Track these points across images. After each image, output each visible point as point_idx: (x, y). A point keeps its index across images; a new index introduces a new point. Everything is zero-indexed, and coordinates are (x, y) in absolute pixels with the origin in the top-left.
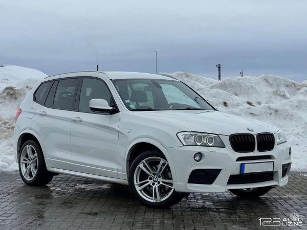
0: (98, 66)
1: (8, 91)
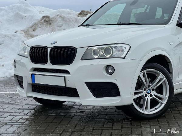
1: (44, 19)
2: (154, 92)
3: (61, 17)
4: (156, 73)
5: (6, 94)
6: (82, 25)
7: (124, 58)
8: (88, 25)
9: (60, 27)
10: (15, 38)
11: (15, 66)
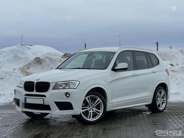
0: (85, 44)
1: (36, 60)
2: (95, 108)
3: (49, 58)
4: (96, 97)
5: (8, 113)
6: (57, 68)
7: (76, 89)
8: (61, 68)
9: (48, 66)
10: (14, 74)
11: (15, 93)
